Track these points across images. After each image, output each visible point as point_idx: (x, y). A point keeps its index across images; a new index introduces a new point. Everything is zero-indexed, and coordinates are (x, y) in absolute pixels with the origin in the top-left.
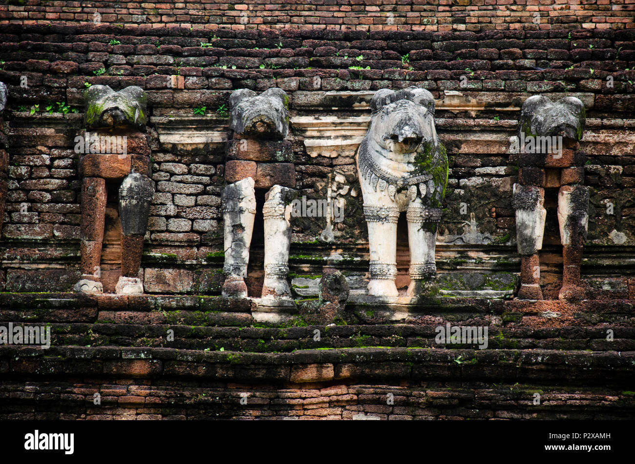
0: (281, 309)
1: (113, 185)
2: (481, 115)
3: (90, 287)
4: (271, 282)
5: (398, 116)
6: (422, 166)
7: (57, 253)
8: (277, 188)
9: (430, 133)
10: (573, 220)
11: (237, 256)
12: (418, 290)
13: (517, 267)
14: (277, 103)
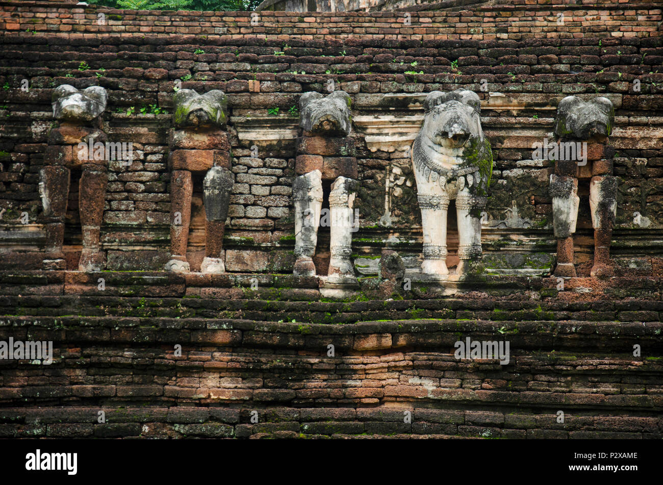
0: (345, 286)
1: (198, 177)
2: (521, 114)
3: (179, 266)
4: (336, 262)
5: (448, 115)
6: (469, 159)
7: (150, 236)
8: (342, 179)
9: (476, 130)
10: (603, 207)
11: (307, 239)
12: (466, 268)
13: (554, 248)
14: (341, 104)
